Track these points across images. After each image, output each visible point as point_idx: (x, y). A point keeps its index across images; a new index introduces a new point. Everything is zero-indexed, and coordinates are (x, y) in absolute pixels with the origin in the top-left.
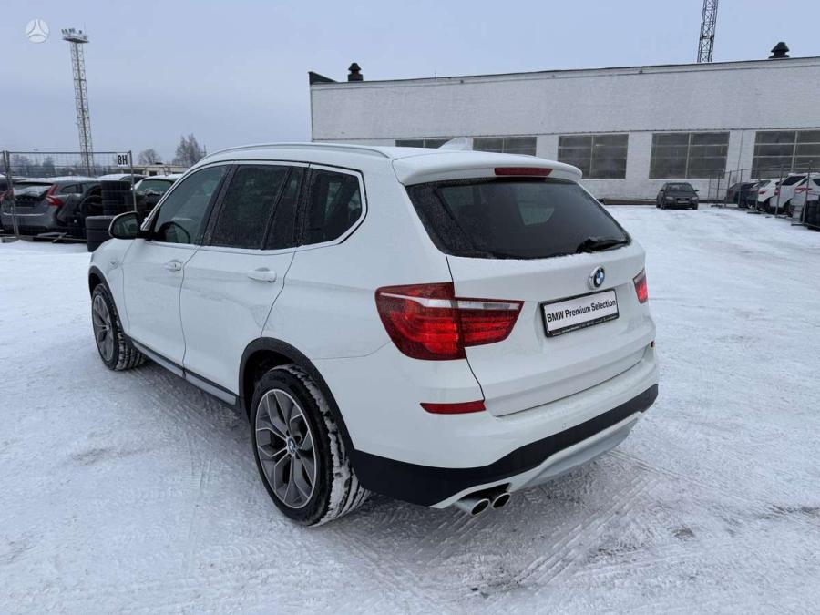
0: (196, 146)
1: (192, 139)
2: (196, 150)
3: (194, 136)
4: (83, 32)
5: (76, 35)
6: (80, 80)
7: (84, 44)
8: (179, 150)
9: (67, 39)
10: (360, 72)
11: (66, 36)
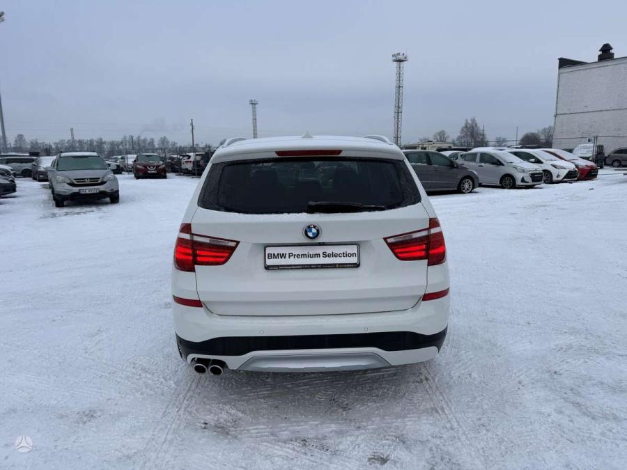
0: (476, 124)
1: (473, 120)
2: (476, 129)
3: (476, 119)
4: (405, 55)
5: (401, 57)
6: (399, 87)
7: (405, 62)
8: (462, 130)
9: (394, 61)
10: (612, 51)
11: (394, 58)
